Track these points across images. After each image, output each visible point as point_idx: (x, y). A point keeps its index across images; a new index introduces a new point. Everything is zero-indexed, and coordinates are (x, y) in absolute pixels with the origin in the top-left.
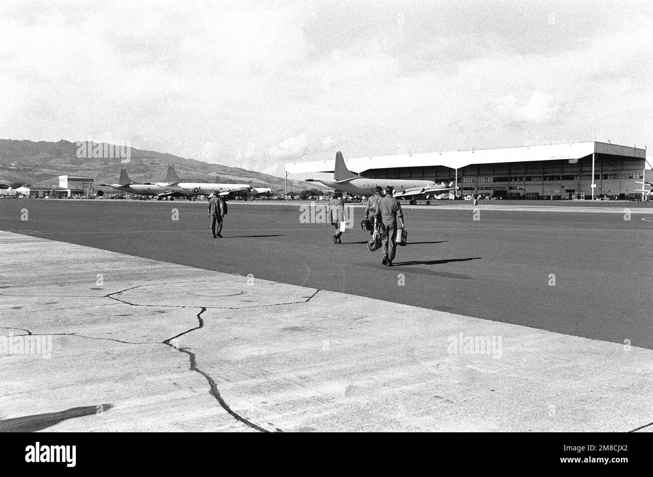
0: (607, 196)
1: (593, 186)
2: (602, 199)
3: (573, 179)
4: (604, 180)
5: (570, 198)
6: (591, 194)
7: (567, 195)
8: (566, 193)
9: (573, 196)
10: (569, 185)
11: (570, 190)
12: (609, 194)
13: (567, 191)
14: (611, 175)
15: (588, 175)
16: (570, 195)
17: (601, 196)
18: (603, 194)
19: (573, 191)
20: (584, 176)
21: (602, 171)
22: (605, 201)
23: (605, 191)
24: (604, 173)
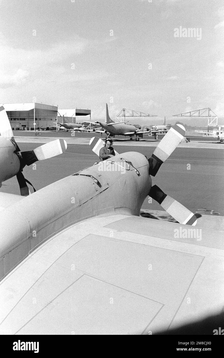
0: (41, 129)
1: (35, 124)
2: (39, 130)
3: (25, 120)
4: (39, 121)
5: (24, 130)
6: (34, 127)
7: (22, 128)
8: (22, 127)
9: (25, 128)
10: (23, 123)
11: (24, 125)
12: (42, 127)
13: (22, 126)
14: (42, 118)
15: (32, 118)
16: (24, 128)
17: (38, 129)
18: (39, 127)
19: (25, 126)
20: (30, 118)
21: (38, 116)
22: (40, 131)
23: (40, 126)
24: (39, 117)
